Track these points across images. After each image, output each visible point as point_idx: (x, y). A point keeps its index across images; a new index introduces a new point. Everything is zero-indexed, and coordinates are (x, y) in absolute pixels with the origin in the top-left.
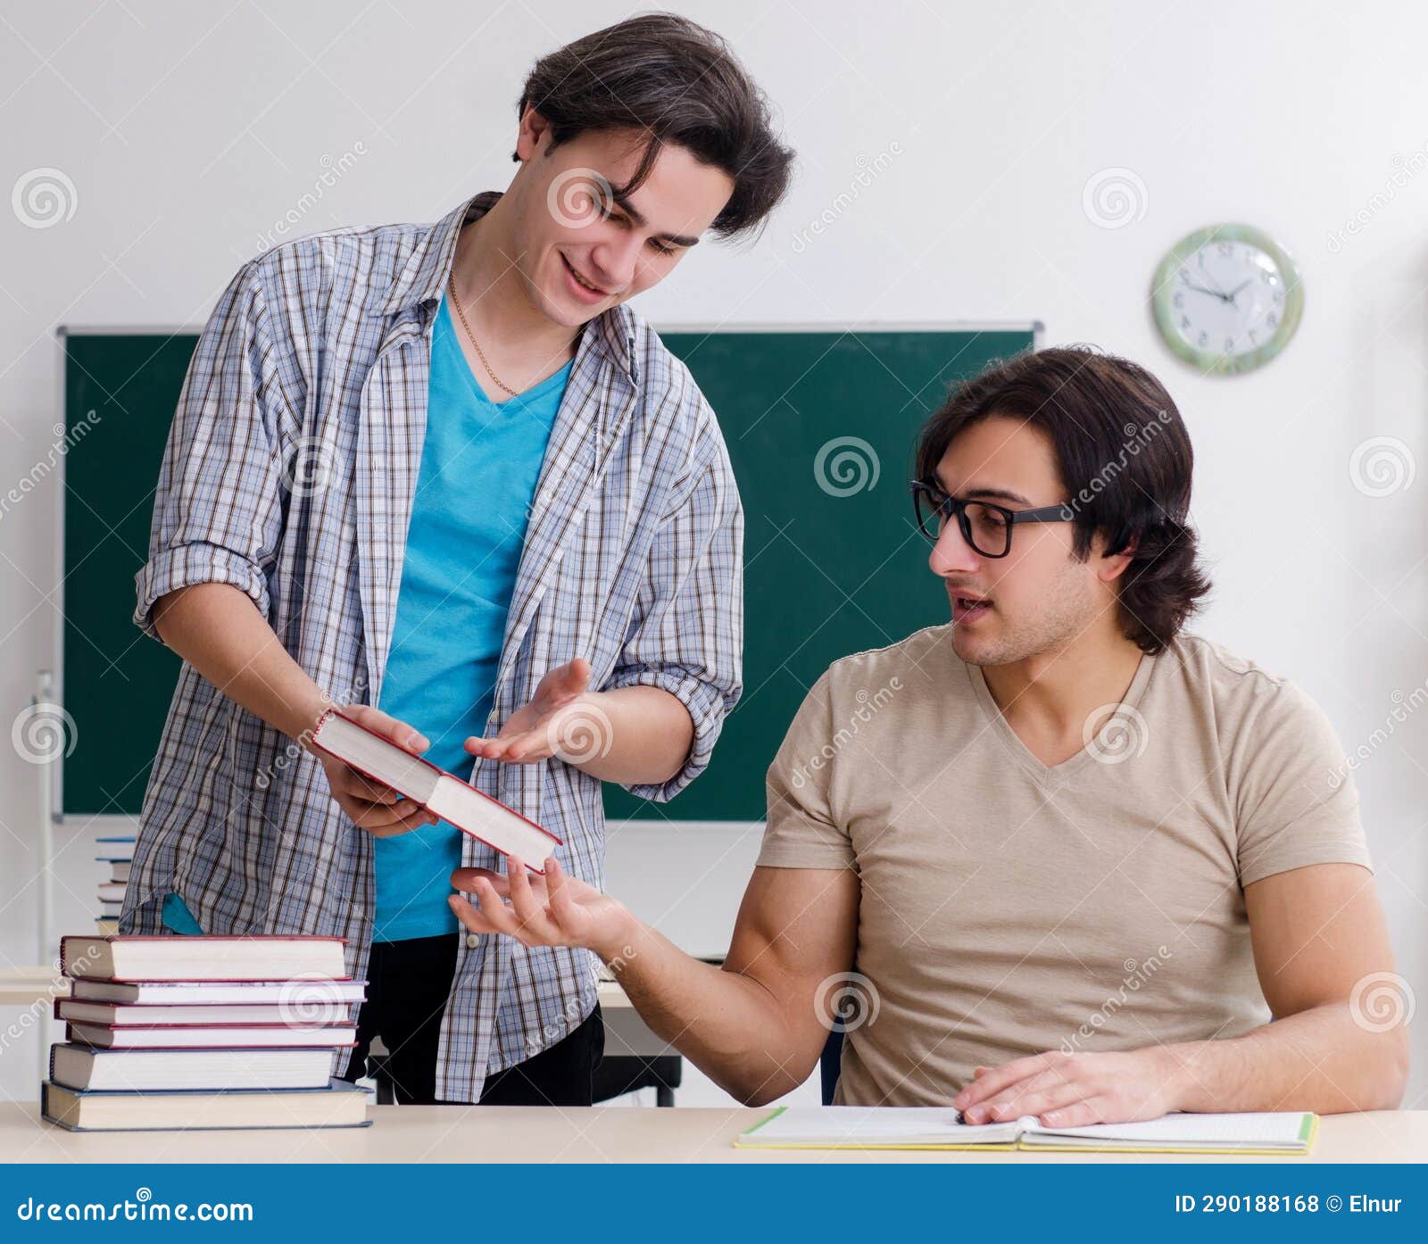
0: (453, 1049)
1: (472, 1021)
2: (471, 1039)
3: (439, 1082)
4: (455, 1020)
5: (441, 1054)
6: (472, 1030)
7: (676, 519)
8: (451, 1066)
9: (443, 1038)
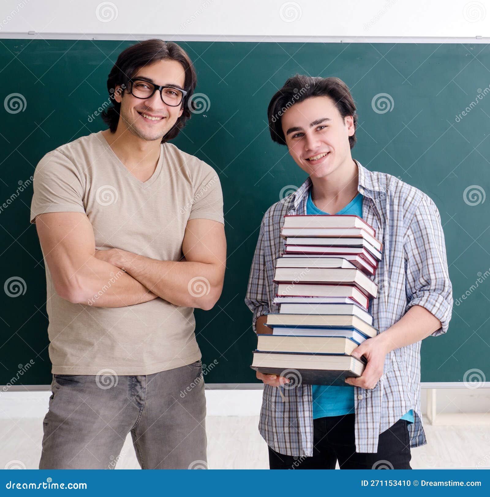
0: (360, 434)
1: (366, 424)
2: (366, 430)
3: (357, 446)
4: (360, 424)
5: (356, 436)
6: (366, 427)
7: (408, 236)
8: (360, 440)
9: (356, 431)
